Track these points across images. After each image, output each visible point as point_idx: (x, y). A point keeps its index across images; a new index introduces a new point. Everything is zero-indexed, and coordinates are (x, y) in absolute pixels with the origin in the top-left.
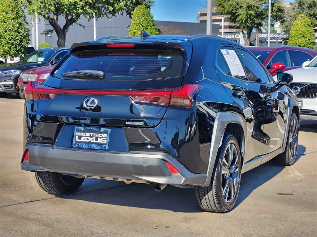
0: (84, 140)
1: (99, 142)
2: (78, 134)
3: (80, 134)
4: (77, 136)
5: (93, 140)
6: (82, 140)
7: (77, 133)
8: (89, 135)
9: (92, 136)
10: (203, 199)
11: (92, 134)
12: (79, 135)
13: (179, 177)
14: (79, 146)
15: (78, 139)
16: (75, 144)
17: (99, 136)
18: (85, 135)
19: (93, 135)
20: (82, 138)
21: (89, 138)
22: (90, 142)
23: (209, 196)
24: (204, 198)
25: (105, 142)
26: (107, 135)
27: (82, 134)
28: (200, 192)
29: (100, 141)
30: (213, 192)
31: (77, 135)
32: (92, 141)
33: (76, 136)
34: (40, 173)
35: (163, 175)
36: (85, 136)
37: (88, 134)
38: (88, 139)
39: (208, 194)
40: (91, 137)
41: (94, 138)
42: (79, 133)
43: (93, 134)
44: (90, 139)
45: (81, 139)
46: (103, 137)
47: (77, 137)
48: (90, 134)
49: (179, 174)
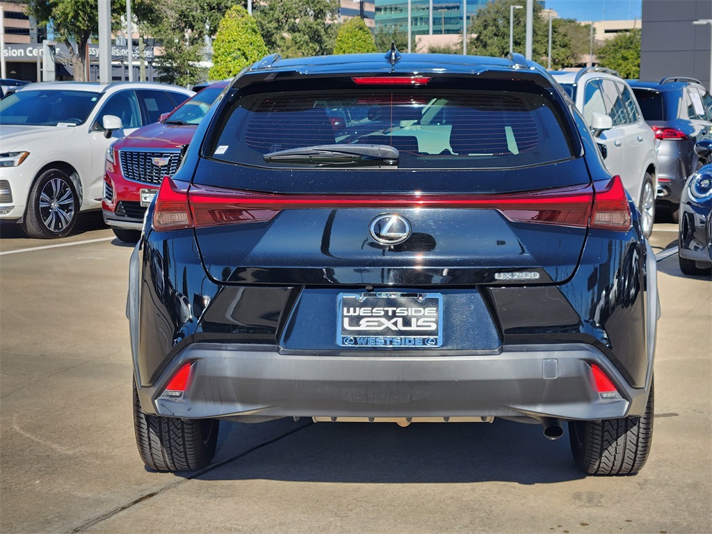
0: (367, 326)
1: (413, 328)
2: (348, 311)
3: (355, 312)
4: (347, 316)
5: (395, 324)
6: (364, 325)
7: (345, 309)
8: (382, 313)
9: (390, 314)
10: (610, 448)
11: (390, 310)
12: (351, 313)
13: (616, 400)
14: (356, 343)
15: (350, 325)
16: (343, 338)
17: (413, 314)
18: (370, 314)
19: (394, 312)
20: (363, 322)
21: (383, 320)
22: (387, 331)
23: (628, 438)
24: (614, 444)
25: (433, 327)
26: (435, 309)
27: (361, 311)
28: (607, 431)
29: (418, 326)
30: (639, 428)
31: (345, 313)
32: (394, 328)
33: (343, 316)
34: (157, 420)
35: (585, 398)
36: (372, 316)
37: (379, 311)
38: (380, 324)
39: (626, 432)
40: (389, 318)
41: (400, 321)
42: (352, 309)
43: (395, 309)
44: (389, 324)
45: (359, 326)
46: (424, 316)
47: (346, 320)
48: (386, 309)
49: (615, 393)
